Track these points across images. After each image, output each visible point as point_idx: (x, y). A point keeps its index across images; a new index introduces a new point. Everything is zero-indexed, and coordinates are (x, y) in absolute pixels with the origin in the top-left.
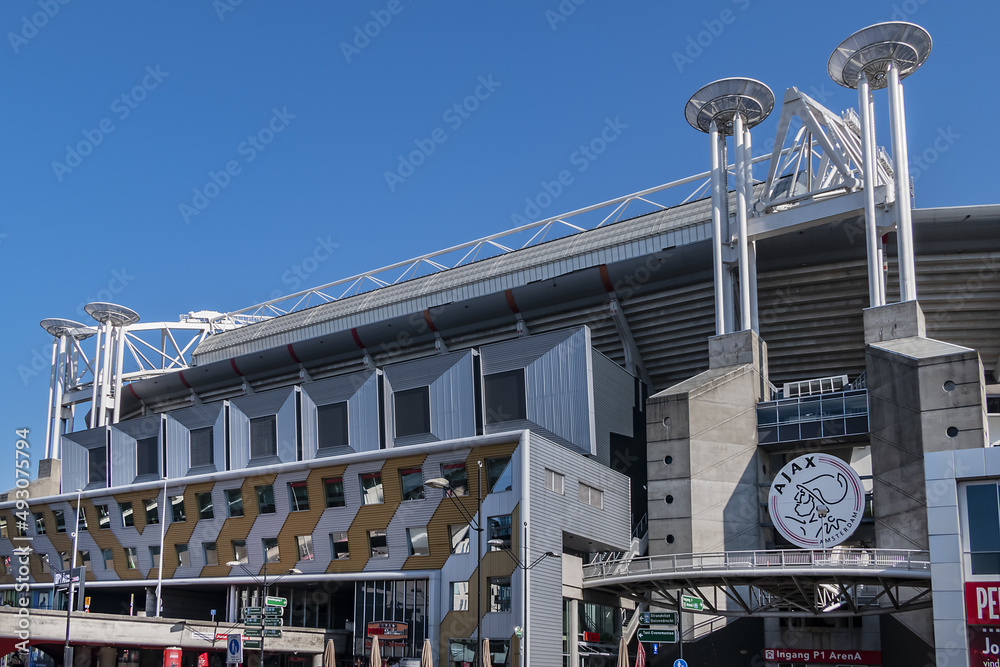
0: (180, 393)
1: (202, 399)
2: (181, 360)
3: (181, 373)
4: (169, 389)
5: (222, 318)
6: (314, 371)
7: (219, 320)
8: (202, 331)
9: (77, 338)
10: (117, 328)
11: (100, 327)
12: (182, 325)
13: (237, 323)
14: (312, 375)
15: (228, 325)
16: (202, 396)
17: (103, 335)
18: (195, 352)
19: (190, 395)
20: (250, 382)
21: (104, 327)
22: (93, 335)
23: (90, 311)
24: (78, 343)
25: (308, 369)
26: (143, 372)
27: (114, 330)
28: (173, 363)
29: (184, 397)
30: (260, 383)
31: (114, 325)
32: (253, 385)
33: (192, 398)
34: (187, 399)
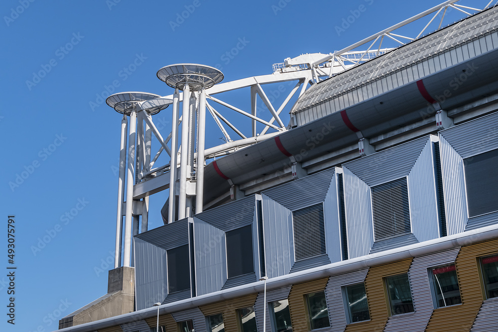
0: (277, 165)
1: (307, 169)
2: (277, 122)
3: (277, 139)
4: (263, 162)
5: (328, 60)
6: (455, 111)
7: (323, 64)
8: (302, 80)
9: (149, 112)
10: (196, 93)
11: (176, 95)
12: (276, 76)
13: (347, 63)
14: (453, 117)
15: (335, 68)
16: (306, 165)
17: (180, 103)
18: (295, 109)
19: (290, 166)
20: (368, 138)
21: (181, 94)
22: (168, 105)
23: (163, 77)
24: (150, 118)
25: (447, 110)
26: (230, 144)
27: (192, 96)
28: (267, 127)
29: (282, 169)
30: (382, 138)
31: (192, 90)
32: (373, 141)
33: (293, 169)
34: (286, 172)
